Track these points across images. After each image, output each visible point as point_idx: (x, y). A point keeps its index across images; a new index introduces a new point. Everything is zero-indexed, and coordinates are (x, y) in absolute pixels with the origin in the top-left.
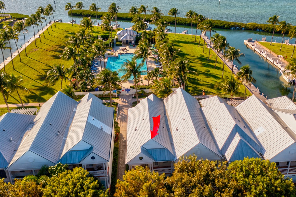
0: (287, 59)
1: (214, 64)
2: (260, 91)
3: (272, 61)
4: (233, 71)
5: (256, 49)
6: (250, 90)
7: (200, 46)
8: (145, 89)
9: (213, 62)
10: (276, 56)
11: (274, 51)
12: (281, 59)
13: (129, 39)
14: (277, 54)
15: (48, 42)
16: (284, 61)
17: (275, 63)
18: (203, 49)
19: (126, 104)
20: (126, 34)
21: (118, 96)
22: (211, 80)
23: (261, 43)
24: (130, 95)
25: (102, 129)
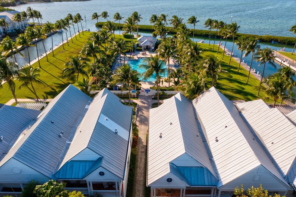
7: (218, 53)
8: (166, 90)
13: (148, 44)
18: (222, 56)
19: (146, 105)
20: (147, 40)
21: (137, 97)
22: (234, 85)
23: (280, 52)
24: (149, 96)
25: (116, 133)
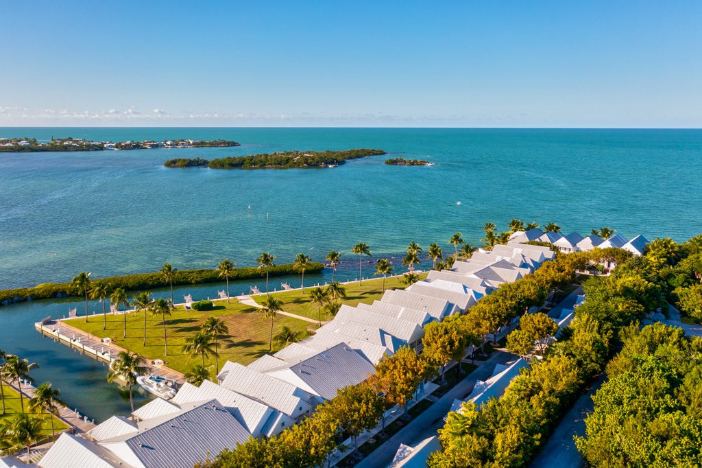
0: (118, 342)
2: (80, 414)
3: (94, 352)
5: (61, 336)
10: (98, 340)
11: (94, 334)
12: (108, 344)
14: (100, 337)
16: (113, 347)
17: (100, 354)
23: (68, 323)
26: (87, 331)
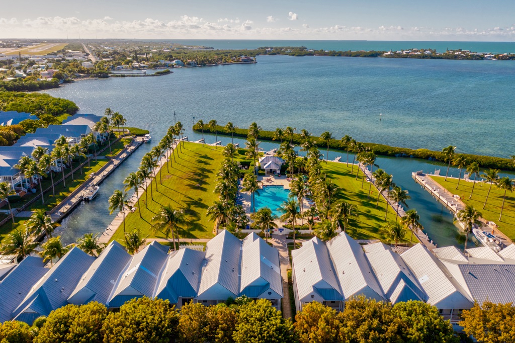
0: (464, 201)
1: (375, 203)
2: (429, 238)
3: (446, 202)
4: (398, 213)
5: (427, 185)
6: (417, 236)
7: (358, 179)
8: (299, 229)
9: (375, 200)
10: (451, 195)
11: (449, 190)
12: (457, 200)
14: (452, 193)
15: (180, 167)
16: (460, 202)
17: (449, 205)
18: (361, 183)
20: (271, 162)
22: (372, 223)
23: (433, 177)
24: (283, 235)
26: (444, 187)
